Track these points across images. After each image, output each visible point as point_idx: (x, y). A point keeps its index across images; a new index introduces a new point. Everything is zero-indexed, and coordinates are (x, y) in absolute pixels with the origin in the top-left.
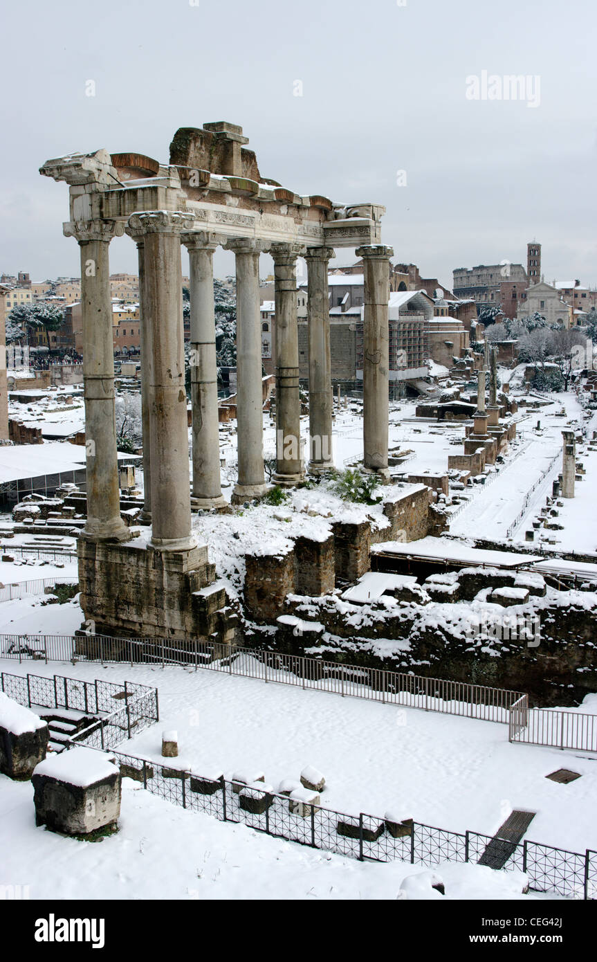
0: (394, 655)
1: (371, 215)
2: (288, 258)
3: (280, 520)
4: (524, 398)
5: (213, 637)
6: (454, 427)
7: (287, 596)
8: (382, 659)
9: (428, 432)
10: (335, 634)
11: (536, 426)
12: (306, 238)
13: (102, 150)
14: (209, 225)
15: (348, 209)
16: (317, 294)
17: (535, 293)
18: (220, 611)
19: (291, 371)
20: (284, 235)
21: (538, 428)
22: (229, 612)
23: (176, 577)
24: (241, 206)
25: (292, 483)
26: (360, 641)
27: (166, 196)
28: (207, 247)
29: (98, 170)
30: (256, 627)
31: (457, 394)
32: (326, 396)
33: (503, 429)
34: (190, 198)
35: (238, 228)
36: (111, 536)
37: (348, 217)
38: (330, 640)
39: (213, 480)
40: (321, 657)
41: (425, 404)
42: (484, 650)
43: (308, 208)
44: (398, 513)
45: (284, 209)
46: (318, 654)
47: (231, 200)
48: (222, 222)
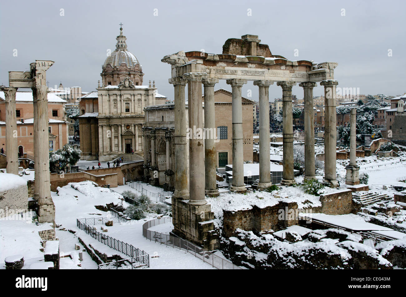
0: (261, 260)
1: (327, 67)
2: (287, 87)
3: (258, 198)
5: (204, 241)
7: (237, 229)
8: (257, 261)
10: (249, 248)
12: (297, 79)
13: (181, 51)
14: (238, 76)
15: (319, 65)
16: (307, 102)
18: (209, 231)
19: (288, 135)
20: (283, 78)
22: (213, 232)
23: (194, 215)
24: (257, 67)
25: (288, 183)
26: (255, 252)
27: (196, 67)
28: (237, 85)
29: (178, 59)
30: (225, 240)
32: (311, 147)
34: (228, 66)
35: (255, 77)
36: (180, 197)
37: (319, 68)
38: (246, 250)
39: (239, 179)
40: (240, 256)
42: (289, 264)
43: (297, 66)
44: (327, 201)
45: (283, 67)
46: (239, 255)
47: (250, 65)
48: (245, 74)
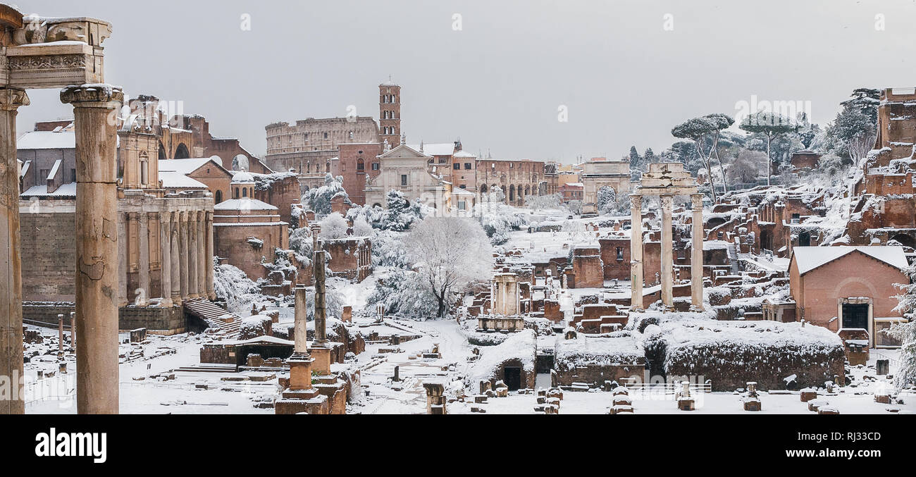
1: (86, 37)
4: (376, 329)
6: (261, 379)
9: (220, 389)
11: (393, 375)
15: (48, 26)
17: (391, 162)
21: (396, 378)
31: (267, 325)
33: (338, 380)
37: (49, 39)
41: (216, 343)
